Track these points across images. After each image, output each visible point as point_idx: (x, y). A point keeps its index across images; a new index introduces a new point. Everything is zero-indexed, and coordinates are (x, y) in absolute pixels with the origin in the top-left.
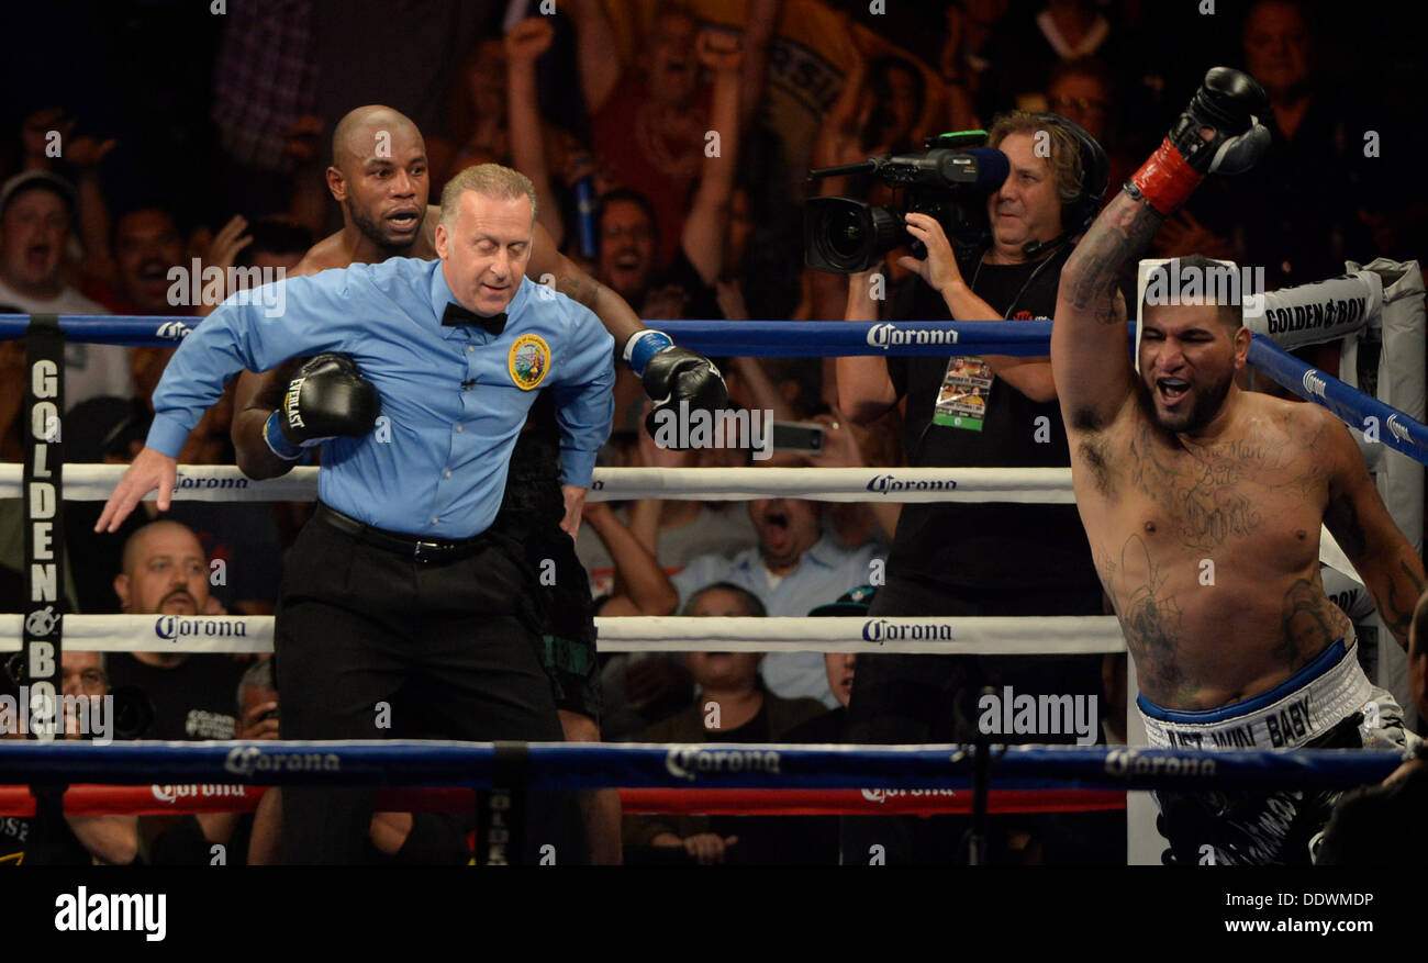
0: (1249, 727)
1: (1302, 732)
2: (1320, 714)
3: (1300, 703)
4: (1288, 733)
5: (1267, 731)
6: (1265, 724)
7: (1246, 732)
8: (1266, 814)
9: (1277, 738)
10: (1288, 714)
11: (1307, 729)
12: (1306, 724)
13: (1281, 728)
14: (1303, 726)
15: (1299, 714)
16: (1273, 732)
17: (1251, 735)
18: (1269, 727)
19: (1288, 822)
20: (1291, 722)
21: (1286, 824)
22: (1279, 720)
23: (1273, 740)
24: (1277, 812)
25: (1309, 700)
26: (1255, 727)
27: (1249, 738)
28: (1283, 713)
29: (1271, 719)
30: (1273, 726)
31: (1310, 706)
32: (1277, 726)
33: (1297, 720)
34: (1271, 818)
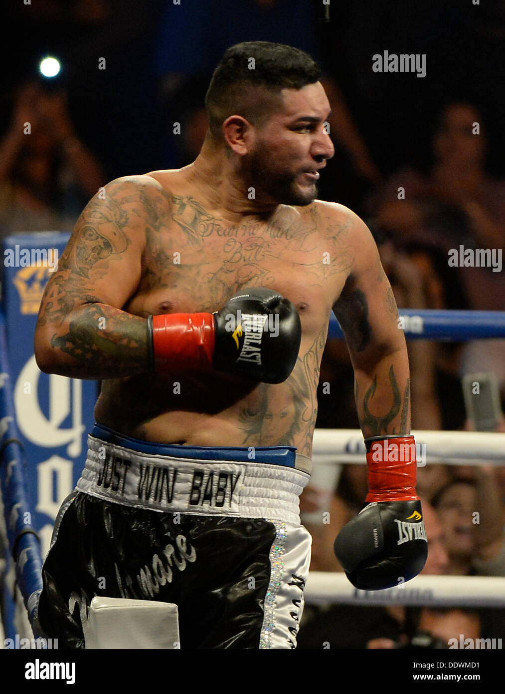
0: (176, 472)
1: (220, 504)
2: (245, 500)
3: (231, 475)
4: (208, 497)
5: (190, 484)
6: (191, 476)
7: (171, 475)
8: (146, 567)
9: (195, 496)
10: (216, 478)
11: (226, 504)
12: (227, 500)
13: (203, 489)
14: (224, 500)
15: (226, 486)
16: (195, 488)
17: (174, 481)
18: (193, 482)
19: (160, 586)
20: (215, 488)
21: (157, 586)
22: (206, 478)
23: (191, 497)
24: (156, 571)
25: (241, 477)
26: (181, 475)
27: (171, 483)
28: (212, 474)
29: (199, 474)
30: (198, 482)
31: (239, 485)
32: (201, 484)
33: (221, 490)
34: (149, 573)
